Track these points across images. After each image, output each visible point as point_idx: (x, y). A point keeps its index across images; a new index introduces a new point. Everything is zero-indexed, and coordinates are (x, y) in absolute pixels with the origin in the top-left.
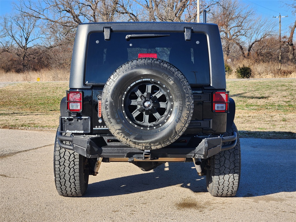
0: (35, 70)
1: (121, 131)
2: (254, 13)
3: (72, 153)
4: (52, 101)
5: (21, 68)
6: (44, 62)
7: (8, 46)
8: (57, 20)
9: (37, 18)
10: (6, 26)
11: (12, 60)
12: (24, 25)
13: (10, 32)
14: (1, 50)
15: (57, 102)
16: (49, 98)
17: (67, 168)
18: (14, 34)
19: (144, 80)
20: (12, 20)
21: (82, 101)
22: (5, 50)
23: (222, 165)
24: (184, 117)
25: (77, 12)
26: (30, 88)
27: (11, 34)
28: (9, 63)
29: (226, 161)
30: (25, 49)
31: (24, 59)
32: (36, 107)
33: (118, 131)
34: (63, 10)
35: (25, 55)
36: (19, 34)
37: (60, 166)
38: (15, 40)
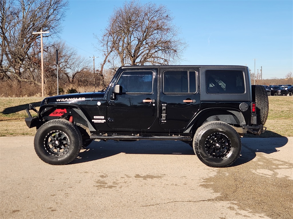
2: (75, 54)
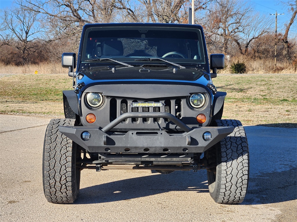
0: (34, 63)
2: (252, 9)
4: (45, 92)
5: (21, 61)
6: (44, 55)
7: (9, 39)
8: (56, 14)
9: (37, 12)
10: (6, 20)
11: (11, 53)
12: (24, 18)
13: (10, 25)
14: (1, 43)
15: (49, 93)
16: (42, 89)
18: (14, 27)
20: (12, 13)
22: (6, 43)
25: (76, 7)
26: (25, 79)
27: (11, 28)
28: (9, 56)
30: (25, 42)
31: (24, 52)
32: (29, 97)
34: (62, 5)
35: (25, 49)
36: (19, 28)
38: (16, 33)
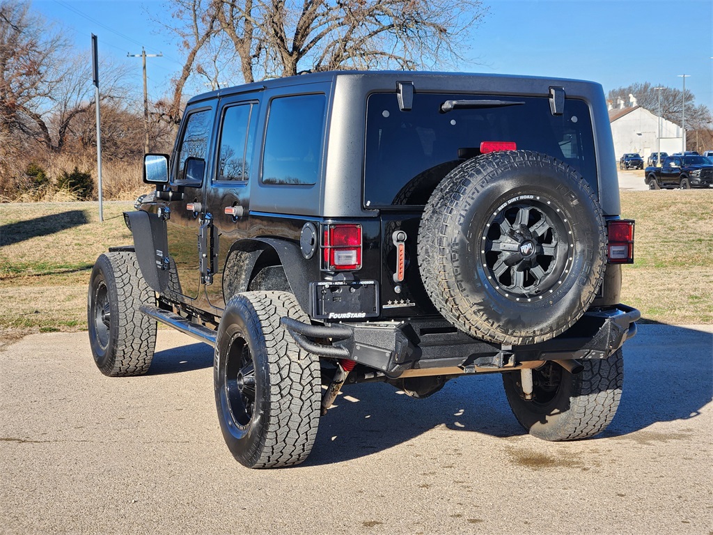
1: (482, 308)
3: (305, 366)
17: (297, 401)
19: (522, 197)
21: (361, 245)
23: (595, 373)
24: (596, 273)
29: (603, 365)
33: (475, 308)
37: (282, 396)
